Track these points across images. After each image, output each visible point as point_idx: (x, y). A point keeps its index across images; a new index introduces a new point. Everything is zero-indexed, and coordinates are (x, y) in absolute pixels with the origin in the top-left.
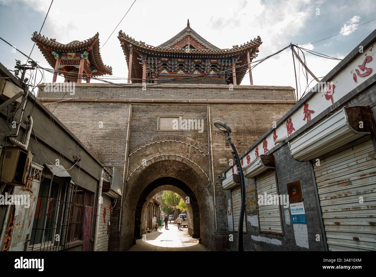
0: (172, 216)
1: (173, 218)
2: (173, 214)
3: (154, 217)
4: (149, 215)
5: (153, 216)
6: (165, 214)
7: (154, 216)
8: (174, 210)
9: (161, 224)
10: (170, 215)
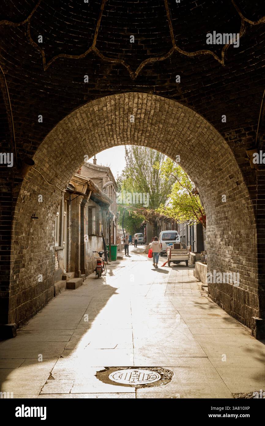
0: (141, 236)
1: (142, 241)
2: (143, 232)
3: (94, 239)
4: (72, 231)
5: (90, 235)
6: (125, 232)
7: (94, 235)
8: (145, 224)
9: (115, 254)
10: (136, 234)
